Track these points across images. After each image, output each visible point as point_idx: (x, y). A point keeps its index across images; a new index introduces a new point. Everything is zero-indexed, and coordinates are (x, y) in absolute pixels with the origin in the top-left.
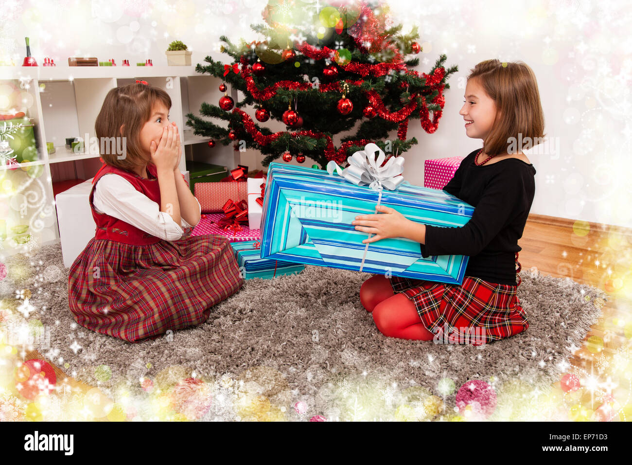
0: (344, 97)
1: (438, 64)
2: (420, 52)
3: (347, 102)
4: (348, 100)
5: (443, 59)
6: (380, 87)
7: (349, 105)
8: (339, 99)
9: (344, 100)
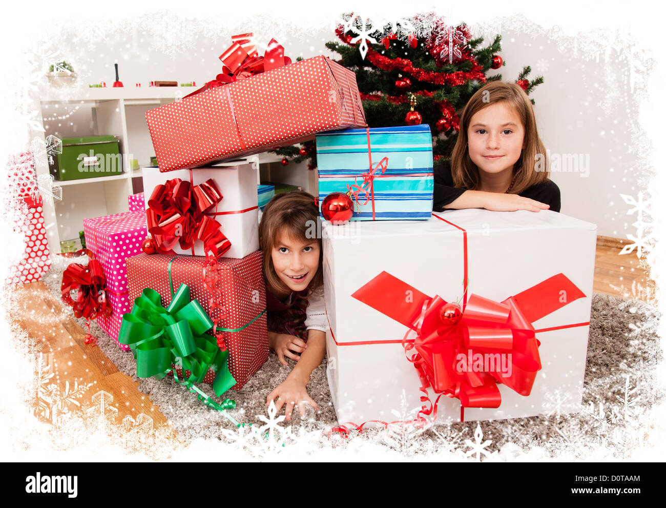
0: (412, 109)
1: (522, 76)
2: (502, 67)
3: (416, 115)
4: (417, 113)
5: (527, 71)
6: (454, 98)
7: (417, 118)
8: (408, 112)
9: (413, 113)
